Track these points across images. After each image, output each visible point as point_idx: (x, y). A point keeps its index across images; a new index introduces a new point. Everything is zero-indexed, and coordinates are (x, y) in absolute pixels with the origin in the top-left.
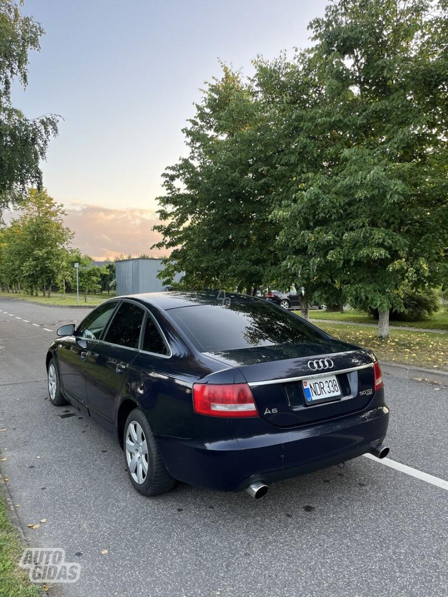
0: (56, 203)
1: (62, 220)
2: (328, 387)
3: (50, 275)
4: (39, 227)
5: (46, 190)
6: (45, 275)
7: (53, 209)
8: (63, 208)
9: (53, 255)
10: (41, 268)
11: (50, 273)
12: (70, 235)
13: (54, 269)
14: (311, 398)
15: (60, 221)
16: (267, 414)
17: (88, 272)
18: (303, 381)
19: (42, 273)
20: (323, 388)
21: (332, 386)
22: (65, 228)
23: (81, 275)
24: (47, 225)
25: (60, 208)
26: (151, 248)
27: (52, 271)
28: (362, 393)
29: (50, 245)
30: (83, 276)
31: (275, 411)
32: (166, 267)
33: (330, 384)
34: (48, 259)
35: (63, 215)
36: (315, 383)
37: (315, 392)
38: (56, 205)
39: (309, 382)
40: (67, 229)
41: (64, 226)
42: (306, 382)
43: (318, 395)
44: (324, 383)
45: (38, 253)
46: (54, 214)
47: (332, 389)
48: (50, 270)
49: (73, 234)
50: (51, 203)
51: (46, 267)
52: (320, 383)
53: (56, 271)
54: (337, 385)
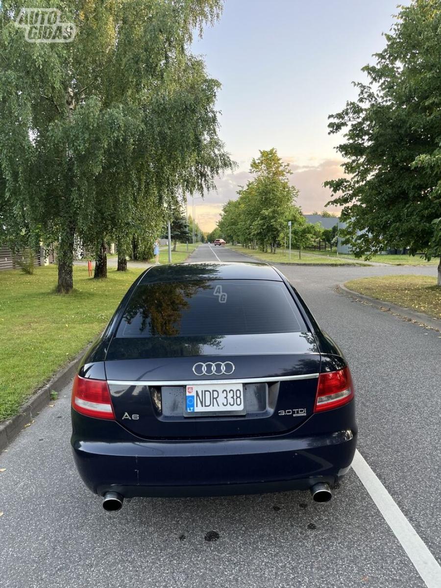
0: (282, 163)
1: (287, 179)
2: (226, 398)
3: (275, 233)
4: (267, 188)
5: (276, 151)
6: (270, 233)
7: (281, 169)
8: (289, 168)
9: (278, 214)
10: (268, 226)
11: (274, 231)
12: (295, 194)
13: (278, 227)
14: (193, 409)
15: (286, 181)
16: (124, 419)
17: (302, 231)
18: (187, 387)
19: (268, 231)
20: (216, 398)
21: (233, 397)
22: (291, 186)
23: (295, 233)
24: (274, 185)
25: (286, 167)
26: (326, 206)
27: (277, 229)
28: (282, 413)
29: (276, 205)
30: (297, 234)
31: (136, 417)
32: (348, 225)
33: (230, 395)
34: (274, 217)
35: (289, 174)
36: (205, 391)
37: (202, 403)
38: (283, 165)
39: (195, 389)
40: (293, 187)
41: (290, 185)
42: (192, 388)
43: (205, 406)
44: (220, 392)
45: (266, 212)
46: (282, 173)
47: (231, 401)
48: (275, 228)
49: (297, 192)
50: (279, 163)
51: (272, 225)
52: (213, 391)
53: (279, 229)
54: (242, 397)
